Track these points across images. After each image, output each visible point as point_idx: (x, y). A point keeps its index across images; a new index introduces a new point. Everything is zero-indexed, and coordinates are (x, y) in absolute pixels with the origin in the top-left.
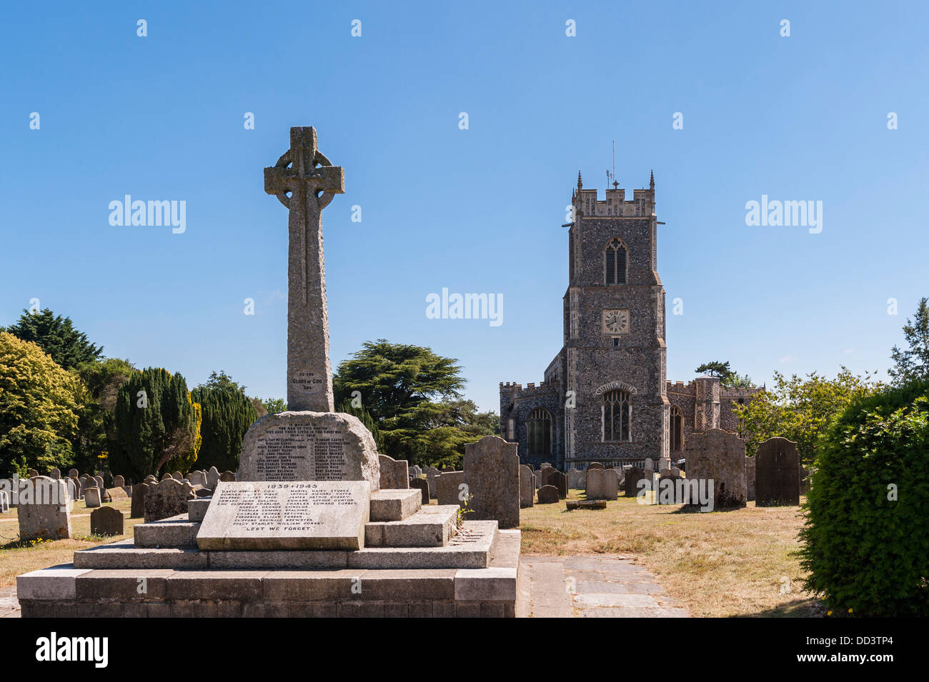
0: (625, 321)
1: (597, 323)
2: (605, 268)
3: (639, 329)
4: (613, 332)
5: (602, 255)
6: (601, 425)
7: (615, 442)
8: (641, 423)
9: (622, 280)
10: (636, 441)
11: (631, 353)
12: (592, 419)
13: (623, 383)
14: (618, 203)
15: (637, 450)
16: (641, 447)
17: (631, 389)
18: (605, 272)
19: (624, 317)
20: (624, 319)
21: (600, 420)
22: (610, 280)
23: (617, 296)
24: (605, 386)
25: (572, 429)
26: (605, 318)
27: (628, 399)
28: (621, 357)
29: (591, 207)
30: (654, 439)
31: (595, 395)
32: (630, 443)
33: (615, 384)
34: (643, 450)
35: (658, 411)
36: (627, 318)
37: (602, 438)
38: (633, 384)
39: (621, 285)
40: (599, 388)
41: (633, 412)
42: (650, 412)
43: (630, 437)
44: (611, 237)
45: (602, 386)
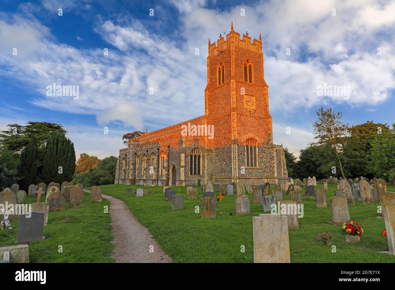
1: (242, 101)
2: (244, 73)
3: (259, 108)
4: (248, 107)
5: (242, 67)
6: (245, 158)
7: (251, 168)
8: (262, 158)
9: (251, 81)
10: (260, 167)
11: (257, 120)
13: (254, 135)
14: (248, 43)
15: (261, 173)
16: (262, 171)
17: (257, 138)
18: (244, 75)
19: (253, 100)
20: (253, 101)
21: (244, 155)
22: (246, 80)
23: (250, 89)
26: (245, 99)
27: (256, 144)
28: (253, 121)
29: (237, 42)
30: (269, 167)
31: (242, 140)
32: (258, 169)
33: (250, 135)
34: (263, 173)
35: (272, 151)
36: (254, 101)
37: (246, 165)
38: (258, 136)
39: (251, 83)
40: (244, 137)
41: (258, 151)
42: (266, 152)
43: (257, 165)
44: (246, 59)
45: (245, 136)
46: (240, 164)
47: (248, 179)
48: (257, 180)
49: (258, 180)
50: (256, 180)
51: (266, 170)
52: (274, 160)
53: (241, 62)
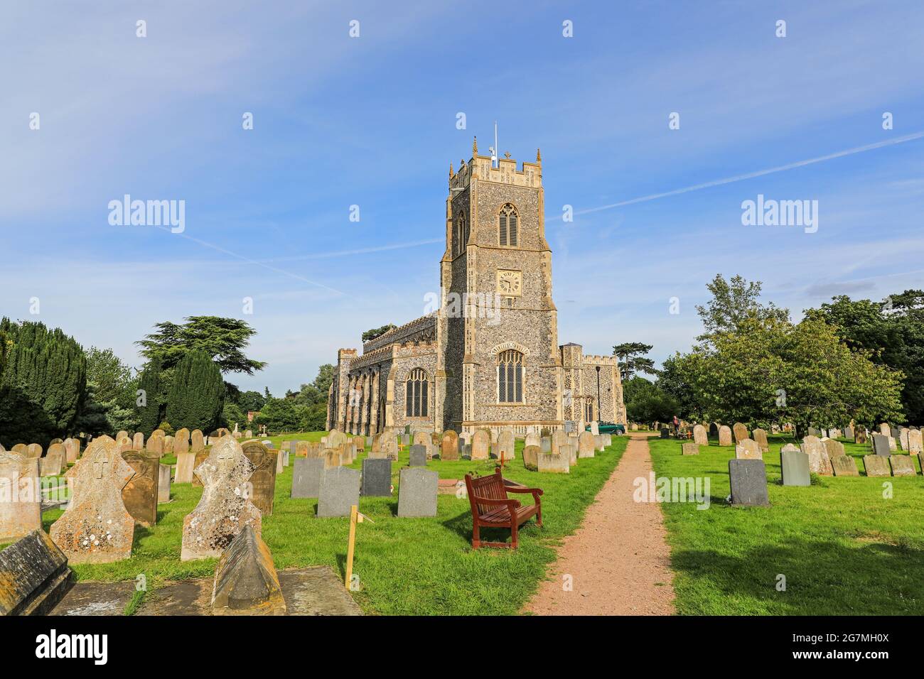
0: (517, 283)
1: (492, 282)
2: (499, 230)
3: (531, 292)
4: (507, 293)
5: (496, 218)
6: (496, 387)
7: (510, 404)
8: (533, 385)
9: (514, 243)
10: (530, 403)
11: (524, 314)
12: (487, 379)
13: (517, 344)
14: (510, 172)
15: (530, 413)
16: (535, 410)
17: (524, 350)
18: (498, 234)
19: (516, 278)
20: (517, 280)
21: (494, 381)
22: (503, 241)
23: (510, 258)
24: (499, 345)
25: (471, 389)
26: (499, 278)
27: (521, 360)
28: (515, 318)
29: (485, 173)
30: (548, 402)
31: (490, 355)
32: (524, 406)
33: (510, 344)
34: (537, 414)
35: (552, 372)
36: (519, 280)
37: (498, 400)
38: (526, 345)
39: (513, 247)
40: (494, 348)
41: (526, 374)
42: (543, 374)
43: (524, 400)
44: (503, 202)
45: (497, 346)
46: (485, 398)
47: (502, 424)
48: (521, 426)
49: (524, 426)
50: (518, 426)
51: (542, 407)
52: (556, 388)
53: (492, 210)
